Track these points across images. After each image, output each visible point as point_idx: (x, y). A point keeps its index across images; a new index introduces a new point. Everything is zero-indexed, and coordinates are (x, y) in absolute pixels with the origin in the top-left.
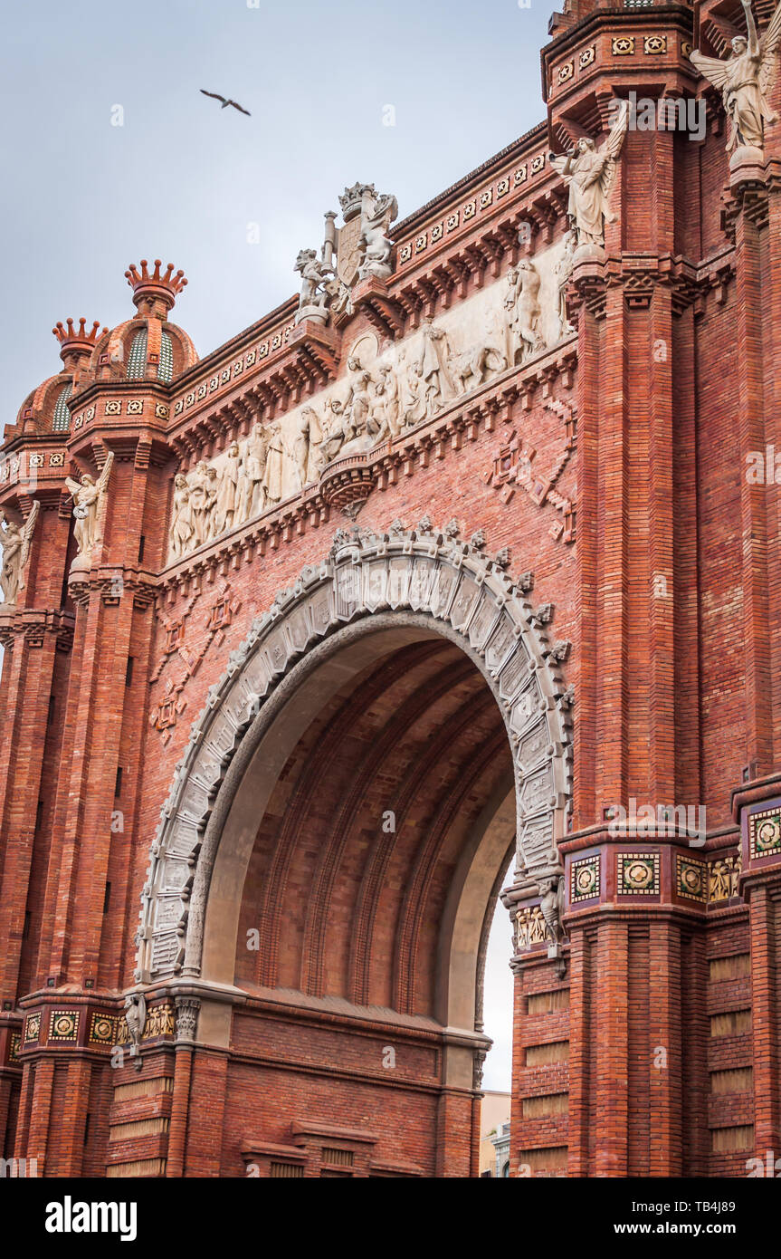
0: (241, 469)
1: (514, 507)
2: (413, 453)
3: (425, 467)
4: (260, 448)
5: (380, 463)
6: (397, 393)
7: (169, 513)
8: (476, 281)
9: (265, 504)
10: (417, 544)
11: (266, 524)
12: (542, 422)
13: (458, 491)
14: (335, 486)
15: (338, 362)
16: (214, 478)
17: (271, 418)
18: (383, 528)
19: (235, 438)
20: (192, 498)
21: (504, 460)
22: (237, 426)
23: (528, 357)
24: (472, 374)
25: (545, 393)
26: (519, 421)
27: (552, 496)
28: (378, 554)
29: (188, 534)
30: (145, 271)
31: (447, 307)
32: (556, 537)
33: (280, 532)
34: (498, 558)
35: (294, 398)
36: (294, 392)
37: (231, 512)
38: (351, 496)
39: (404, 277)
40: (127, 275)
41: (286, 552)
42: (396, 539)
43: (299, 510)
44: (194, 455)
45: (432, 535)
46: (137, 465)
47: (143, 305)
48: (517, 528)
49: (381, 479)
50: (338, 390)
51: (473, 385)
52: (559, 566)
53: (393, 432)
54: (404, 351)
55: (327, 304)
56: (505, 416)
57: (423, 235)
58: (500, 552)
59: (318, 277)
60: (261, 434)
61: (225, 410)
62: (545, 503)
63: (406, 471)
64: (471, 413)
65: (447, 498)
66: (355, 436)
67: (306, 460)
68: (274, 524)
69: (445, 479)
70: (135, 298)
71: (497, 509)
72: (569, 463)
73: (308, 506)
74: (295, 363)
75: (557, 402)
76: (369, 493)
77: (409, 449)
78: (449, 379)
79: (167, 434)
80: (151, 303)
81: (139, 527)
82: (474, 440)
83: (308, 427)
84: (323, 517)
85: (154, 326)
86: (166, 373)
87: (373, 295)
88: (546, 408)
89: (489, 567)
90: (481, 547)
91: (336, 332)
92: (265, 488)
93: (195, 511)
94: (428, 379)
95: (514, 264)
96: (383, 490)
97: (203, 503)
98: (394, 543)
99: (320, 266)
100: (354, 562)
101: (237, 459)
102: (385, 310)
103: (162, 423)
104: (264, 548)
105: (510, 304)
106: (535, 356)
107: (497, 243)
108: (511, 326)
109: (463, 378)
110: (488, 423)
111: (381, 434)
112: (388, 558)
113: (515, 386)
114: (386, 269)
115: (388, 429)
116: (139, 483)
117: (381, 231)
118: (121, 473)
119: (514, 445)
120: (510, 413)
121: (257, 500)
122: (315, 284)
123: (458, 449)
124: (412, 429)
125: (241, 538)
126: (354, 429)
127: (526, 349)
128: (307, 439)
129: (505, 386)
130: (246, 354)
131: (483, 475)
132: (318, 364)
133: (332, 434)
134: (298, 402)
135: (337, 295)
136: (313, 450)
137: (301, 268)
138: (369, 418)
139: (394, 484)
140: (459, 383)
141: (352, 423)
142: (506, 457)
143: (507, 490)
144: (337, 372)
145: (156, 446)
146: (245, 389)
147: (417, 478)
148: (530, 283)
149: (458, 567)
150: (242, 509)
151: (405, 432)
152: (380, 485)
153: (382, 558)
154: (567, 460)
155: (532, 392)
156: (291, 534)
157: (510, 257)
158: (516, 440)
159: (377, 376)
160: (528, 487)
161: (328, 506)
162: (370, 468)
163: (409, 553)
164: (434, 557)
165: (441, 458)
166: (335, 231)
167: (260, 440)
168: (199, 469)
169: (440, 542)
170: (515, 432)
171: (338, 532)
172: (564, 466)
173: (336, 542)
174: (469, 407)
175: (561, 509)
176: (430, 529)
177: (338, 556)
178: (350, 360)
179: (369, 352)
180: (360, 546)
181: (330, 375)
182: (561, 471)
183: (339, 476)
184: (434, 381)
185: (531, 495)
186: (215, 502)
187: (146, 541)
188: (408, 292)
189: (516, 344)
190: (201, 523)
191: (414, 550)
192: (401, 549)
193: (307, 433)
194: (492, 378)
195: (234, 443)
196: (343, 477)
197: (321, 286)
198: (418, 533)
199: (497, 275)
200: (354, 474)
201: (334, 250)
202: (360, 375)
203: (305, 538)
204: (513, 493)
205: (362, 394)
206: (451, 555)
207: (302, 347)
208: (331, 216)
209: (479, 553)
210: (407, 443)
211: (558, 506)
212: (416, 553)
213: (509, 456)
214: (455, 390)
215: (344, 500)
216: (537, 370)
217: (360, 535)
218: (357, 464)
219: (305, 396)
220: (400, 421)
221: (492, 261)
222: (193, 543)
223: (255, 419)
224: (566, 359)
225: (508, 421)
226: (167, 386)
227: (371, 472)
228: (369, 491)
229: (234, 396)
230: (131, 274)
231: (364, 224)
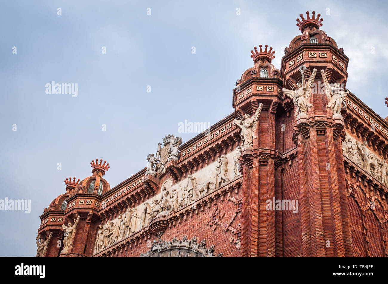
0: (122, 223)
1: (216, 232)
2: (182, 215)
3: (186, 220)
4: (129, 216)
5: (170, 219)
6: (177, 197)
7: (96, 238)
8: (207, 162)
9: (129, 234)
10: (182, 245)
11: (129, 240)
12: (227, 205)
13: (197, 228)
14: (154, 226)
15: (158, 188)
16: (112, 226)
17: (134, 207)
18: (170, 240)
19: (121, 213)
20: (104, 232)
21: (214, 217)
22: (122, 209)
23: (223, 184)
24: (204, 190)
25: (229, 195)
26: (219, 205)
27: (230, 228)
28: (168, 248)
29: (102, 244)
30: (97, 163)
31: (196, 171)
32: (231, 241)
33: (133, 243)
34: (210, 249)
35: (142, 200)
36: (143, 198)
37: (117, 237)
38: (159, 230)
39: (183, 161)
40: (91, 164)
41: (135, 249)
42: (175, 243)
43: (141, 235)
44: (107, 219)
45: (187, 242)
46: (87, 221)
47: (95, 173)
48: (217, 239)
49: (170, 224)
50: (158, 197)
51: (204, 194)
52: (232, 251)
53: (175, 209)
54: (181, 184)
55: (156, 170)
56: (215, 203)
57: (190, 148)
58: (211, 247)
59: (154, 162)
60: (130, 211)
61: (119, 204)
62: (228, 230)
63: (179, 221)
64: (203, 202)
65: (193, 230)
66: (162, 211)
67: (145, 219)
68: (132, 240)
69: (193, 224)
70: (93, 170)
71: (210, 233)
72: (236, 217)
73: (144, 233)
74: (144, 188)
75: (233, 198)
76: (166, 229)
77: (180, 214)
78: (196, 192)
79: (98, 212)
80: (98, 172)
81: (85, 241)
82: (203, 211)
83: (146, 208)
84: (149, 237)
85: (98, 179)
86: (100, 193)
87: (172, 166)
88: (229, 200)
89: (207, 252)
90: (204, 245)
91: (158, 179)
92: (130, 228)
93: (105, 236)
94: (189, 192)
95: (220, 157)
96: (171, 228)
97: (108, 233)
98: (174, 244)
99: (155, 159)
100: (159, 251)
101: (121, 220)
102: (176, 171)
103: (97, 208)
104: (127, 248)
105: (218, 168)
106: (226, 183)
107: (214, 150)
108: (218, 175)
109: (200, 192)
110: (209, 205)
111: (171, 210)
112: (171, 250)
113: (219, 193)
114: (177, 159)
115: (174, 208)
116: (87, 226)
117: (176, 148)
118: (81, 224)
119: (217, 212)
120: (216, 202)
121: (126, 233)
122: (153, 164)
123: (197, 214)
124: (182, 208)
125: (120, 245)
126: (162, 208)
127: (223, 182)
128: (146, 213)
129: (215, 193)
130: (128, 186)
131: (206, 222)
132: (152, 189)
133: (154, 210)
134: (143, 201)
135: (160, 168)
136: (147, 216)
137: (149, 159)
138: (168, 205)
139: (175, 226)
140: (199, 193)
141: (162, 206)
142: (214, 216)
143: (214, 226)
144: (157, 192)
145: (94, 215)
146: (126, 197)
147: (183, 224)
148: (225, 162)
149: (196, 252)
150: (121, 236)
151: (179, 209)
152: (170, 226)
153: (169, 250)
154: (236, 216)
155: (224, 195)
156: (137, 243)
157: (218, 155)
158: (218, 210)
159: (171, 192)
160: (222, 225)
161: (151, 234)
162: (167, 221)
163: (179, 247)
164: (187, 248)
165: (192, 217)
166: (161, 149)
167: (129, 213)
168: (108, 223)
169: (190, 244)
170: (218, 208)
171: (154, 241)
172: (235, 218)
173: (153, 245)
174: (202, 200)
175: (233, 232)
176: (186, 240)
177: (153, 249)
178: (162, 187)
179: (169, 185)
180: (161, 246)
181: (155, 192)
182: (234, 220)
183: (156, 223)
184: (191, 192)
185: (223, 228)
186: (112, 234)
187: (87, 246)
188: (184, 166)
189: (219, 180)
190: (106, 240)
191: (181, 247)
192: (176, 247)
193: (146, 210)
194: (210, 191)
195: (120, 215)
196: (157, 223)
197: (155, 165)
198: (182, 241)
199: (213, 161)
200: (161, 222)
201: (160, 154)
202: (165, 192)
203: (142, 244)
204: (216, 227)
205: (166, 198)
206: (194, 248)
207: (147, 183)
208: (160, 144)
209: (204, 247)
210: (180, 212)
211: (232, 231)
212: (181, 248)
213: (215, 216)
214: (198, 195)
215: (157, 231)
216: (227, 188)
217: (161, 243)
218: (163, 219)
219: (146, 199)
220: (178, 206)
221: (212, 156)
222: (103, 247)
223: (128, 207)
224: (237, 184)
225: (215, 205)
226: (100, 197)
227: (167, 222)
228: (166, 228)
229: (122, 199)
230: (92, 163)
231: (171, 146)
